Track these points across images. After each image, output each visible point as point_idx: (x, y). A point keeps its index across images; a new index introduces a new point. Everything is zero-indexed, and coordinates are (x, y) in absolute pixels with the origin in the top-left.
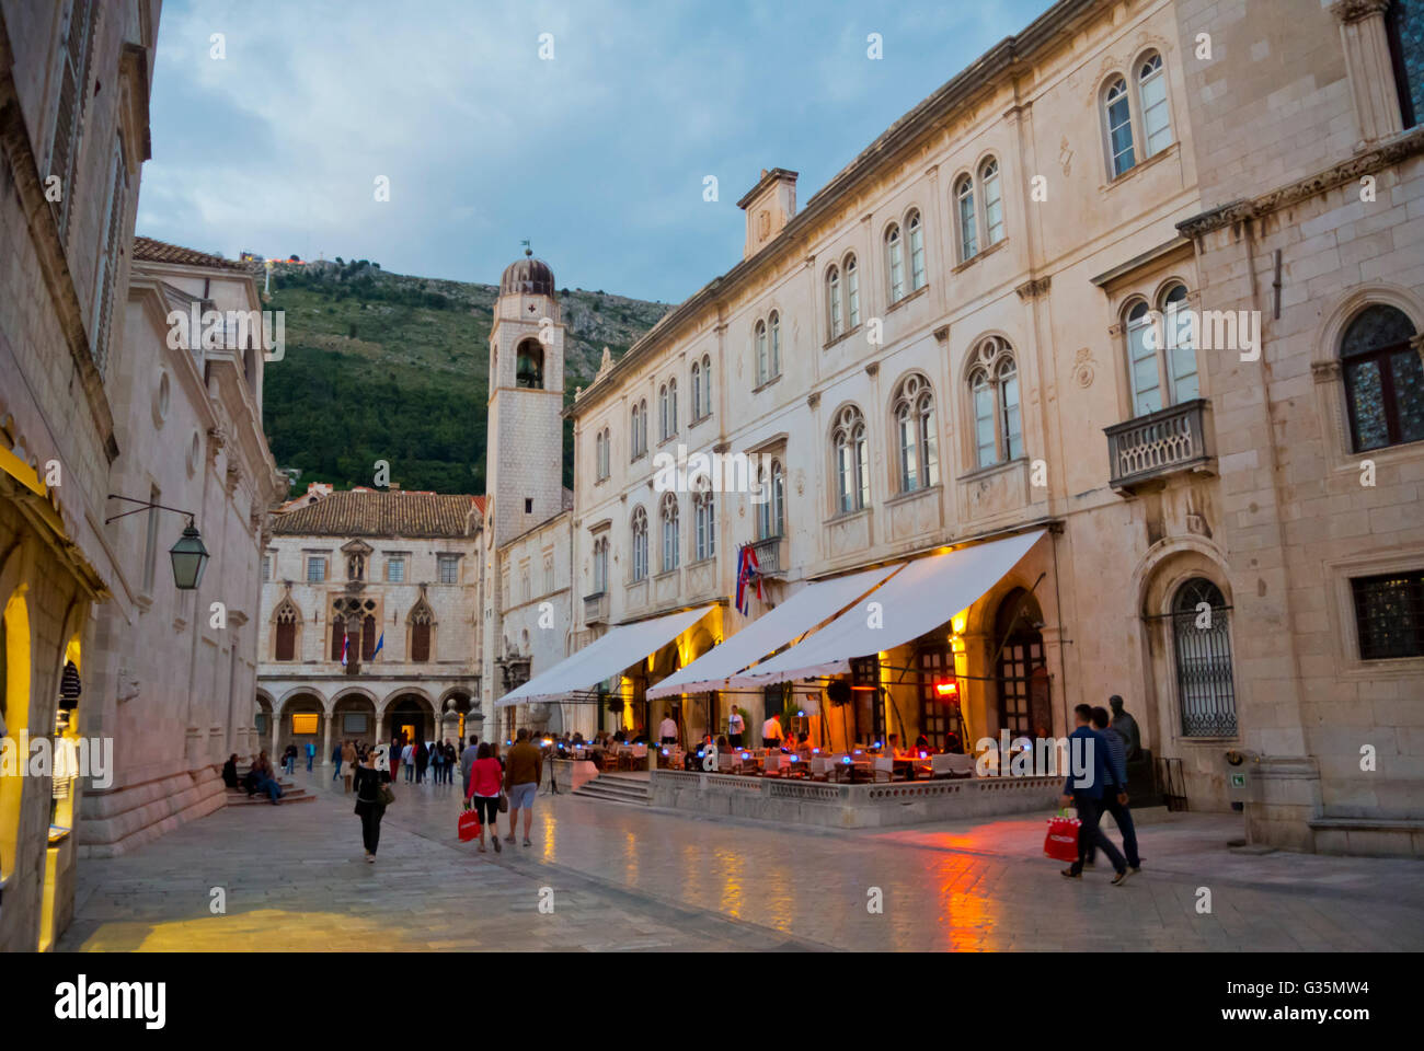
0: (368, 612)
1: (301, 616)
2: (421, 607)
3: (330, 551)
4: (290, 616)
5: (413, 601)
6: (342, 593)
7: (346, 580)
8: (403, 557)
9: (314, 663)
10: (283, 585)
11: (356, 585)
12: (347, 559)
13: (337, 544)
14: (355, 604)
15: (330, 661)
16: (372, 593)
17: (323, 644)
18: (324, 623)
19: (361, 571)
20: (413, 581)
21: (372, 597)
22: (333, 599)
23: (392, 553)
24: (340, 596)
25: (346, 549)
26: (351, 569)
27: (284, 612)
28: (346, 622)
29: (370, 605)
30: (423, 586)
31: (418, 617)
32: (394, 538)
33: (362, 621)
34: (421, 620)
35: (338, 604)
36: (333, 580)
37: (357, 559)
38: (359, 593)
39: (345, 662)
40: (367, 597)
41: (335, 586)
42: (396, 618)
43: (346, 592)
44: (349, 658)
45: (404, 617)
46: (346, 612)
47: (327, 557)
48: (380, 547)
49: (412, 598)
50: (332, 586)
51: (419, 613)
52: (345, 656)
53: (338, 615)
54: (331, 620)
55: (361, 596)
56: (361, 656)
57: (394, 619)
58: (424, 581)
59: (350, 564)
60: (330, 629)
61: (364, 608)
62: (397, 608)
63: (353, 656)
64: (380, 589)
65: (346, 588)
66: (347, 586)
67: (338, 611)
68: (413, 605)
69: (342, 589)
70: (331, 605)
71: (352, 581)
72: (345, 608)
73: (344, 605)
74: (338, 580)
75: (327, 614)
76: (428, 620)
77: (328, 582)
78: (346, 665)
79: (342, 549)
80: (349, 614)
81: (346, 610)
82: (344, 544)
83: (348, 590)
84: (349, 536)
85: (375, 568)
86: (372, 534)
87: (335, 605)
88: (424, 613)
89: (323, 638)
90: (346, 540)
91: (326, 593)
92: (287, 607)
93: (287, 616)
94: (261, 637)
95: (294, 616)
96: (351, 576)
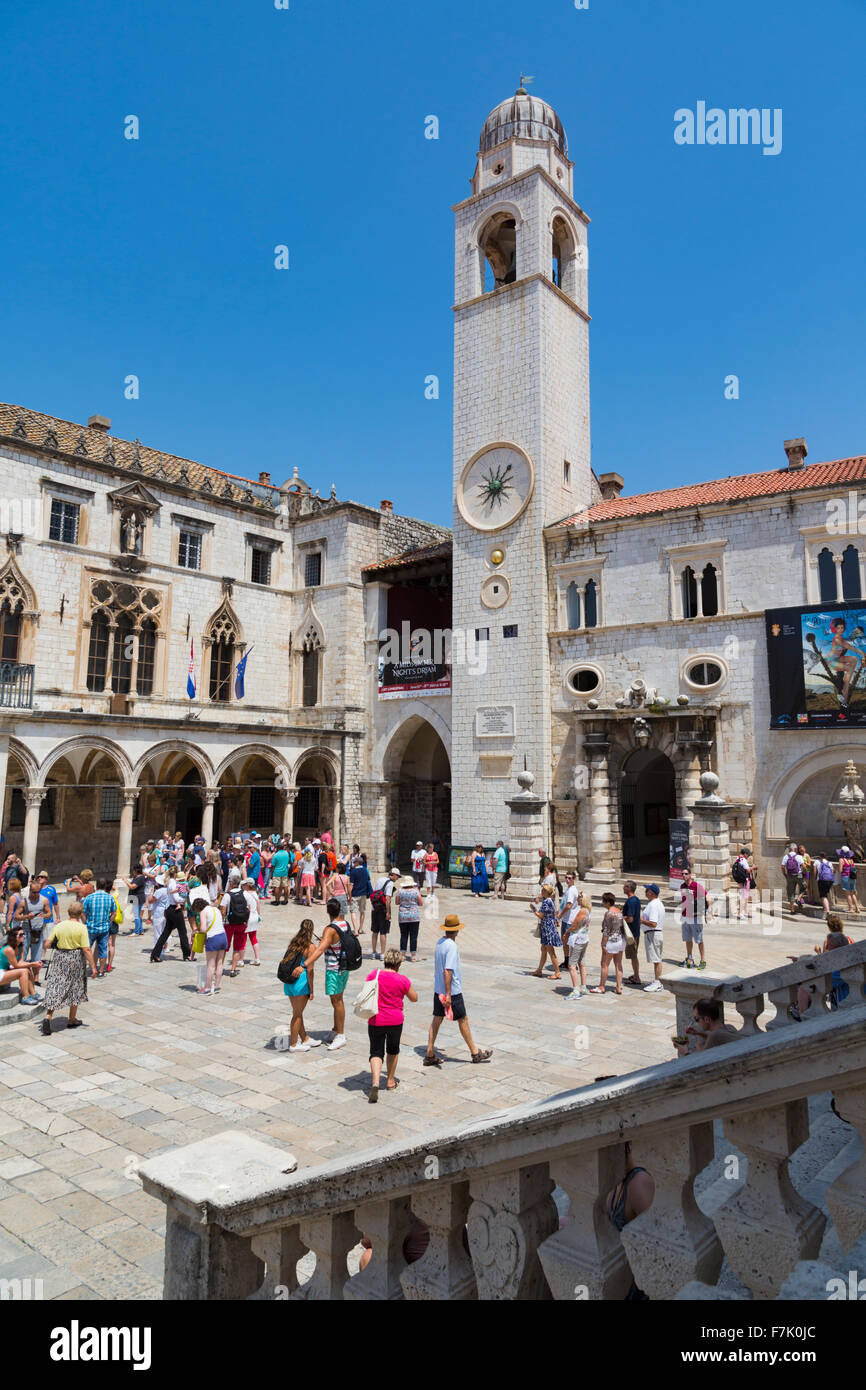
0: (148, 612)
1: (35, 605)
2: (224, 617)
3: (90, 494)
4: (13, 601)
5: (212, 605)
6: (107, 572)
7: (116, 551)
8: (203, 532)
9: (57, 693)
10: (4, 541)
11: (132, 559)
12: (117, 514)
13: (102, 488)
14: (129, 594)
15: (86, 691)
17: (74, 658)
18: (75, 622)
19: (139, 540)
20: (214, 573)
21: (154, 587)
22: (91, 580)
23: (187, 520)
24: (108, 578)
25: (119, 496)
26: (124, 533)
27: (2, 590)
28: (113, 624)
29: (152, 600)
30: (228, 583)
31: (219, 632)
32: (191, 495)
33: (138, 627)
34: (223, 637)
35: (100, 591)
36: (92, 546)
37: (134, 517)
38: (134, 578)
39: (108, 692)
40: (147, 586)
41: (98, 559)
42: (188, 628)
43: (113, 573)
44: (114, 689)
45: (201, 629)
46: (113, 606)
47: (85, 506)
48: (169, 506)
49: (212, 599)
50: (92, 558)
51: (219, 626)
52: (109, 684)
53: (100, 611)
54: (88, 618)
55: (138, 584)
56: (133, 687)
57: (186, 629)
58: (231, 576)
59: (122, 525)
60: (87, 633)
61: (142, 604)
62: (191, 612)
63: (122, 687)
64: (167, 577)
65: (114, 564)
66: (117, 562)
67: (101, 604)
68: (214, 611)
69: (106, 565)
70: (89, 592)
71: (125, 555)
72: (111, 599)
73: (109, 594)
74: (102, 549)
75: (82, 608)
76: (232, 638)
77: (85, 548)
78: (110, 698)
79: (110, 497)
80: (118, 612)
81: (114, 603)
82: (112, 489)
83: (118, 569)
84: (124, 475)
85: (160, 540)
86: (158, 481)
87: (95, 592)
88: (228, 627)
89: (75, 648)
90: (119, 483)
91: (80, 567)
92: (9, 582)
93: (8, 600)
95: (20, 601)
96: (123, 546)
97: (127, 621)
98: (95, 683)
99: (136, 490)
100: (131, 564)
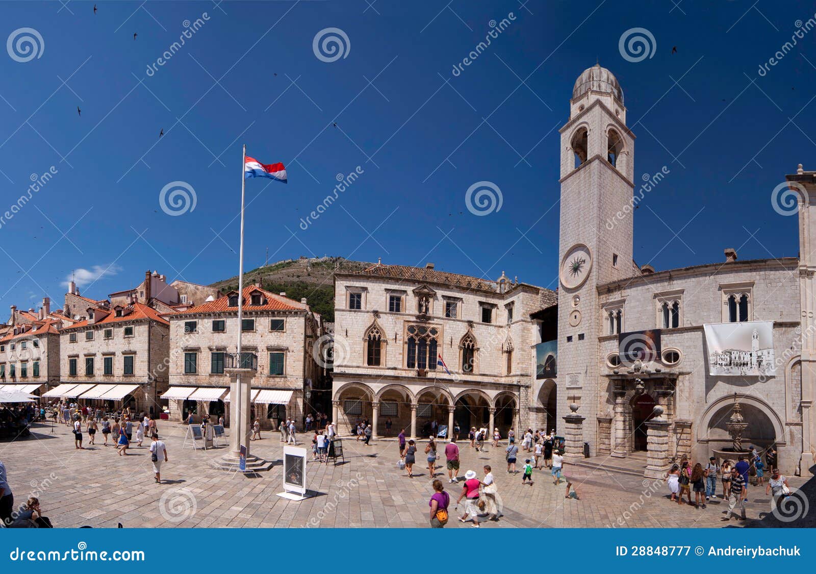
0: (432, 336)
1: (385, 337)
2: (467, 337)
3: (405, 292)
4: (377, 336)
5: (463, 333)
6: (413, 322)
7: (417, 313)
8: (457, 302)
9: (395, 369)
10: (372, 314)
12: (417, 298)
13: (410, 289)
14: (423, 330)
15: (407, 368)
16: (433, 324)
17: (401, 356)
18: (401, 342)
19: (427, 308)
20: (463, 319)
21: (434, 326)
22: (407, 325)
23: (449, 298)
24: (412, 324)
25: (417, 291)
26: (420, 306)
27: (372, 332)
29: (434, 331)
30: (470, 323)
31: (466, 343)
32: (451, 287)
33: (428, 342)
34: (469, 345)
35: (411, 329)
36: (407, 312)
37: (424, 299)
38: (426, 323)
39: (416, 368)
40: (432, 326)
41: (409, 317)
42: (451, 342)
43: (416, 322)
44: (419, 367)
45: (457, 342)
46: (417, 335)
47: (403, 297)
48: (440, 293)
49: (463, 330)
50: (407, 317)
51: (467, 341)
52: (416, 365)
53: (412, 337)
54: (406, 340)
55: (427, 325)
56: (427, 366)
57: (450, 343)
58: (471, 320)
59: (419, 302)
60: (406, 346)
61: (430, 333)
62: (453, 336)
63: (422, 366)
64: (441, 322)
65: (417, 318)
66: (418, 317)
67: (411, 334)
68: (463, 335)
69: (414, 319)
70: (406, 330)
71: (421, 314)
72: (416, 332)
73: (415, 330)
74: (411, 313)
75: (404, 336)
76: (473, 346)
77: (404, 313)
78: (417, 370)
79: (413, 291)
80: (419, 337)
81: (417, 334)
82: (415, 288)
83: (418, 320)
84: (419, 282)
85: (437, 307)
86: (435, 283)
87: (409, 330)
88: (471, 341)
89: (402, 352)
90: (417, 286)
91: (402, 321)
92: (375, 329)
93: (375, 335)
94: (357, 349)
95: (379, 336)
96: (420, 311)
97: (423, 341)
98: (411, 365)
99: (425, 287)
100: (424, 317)
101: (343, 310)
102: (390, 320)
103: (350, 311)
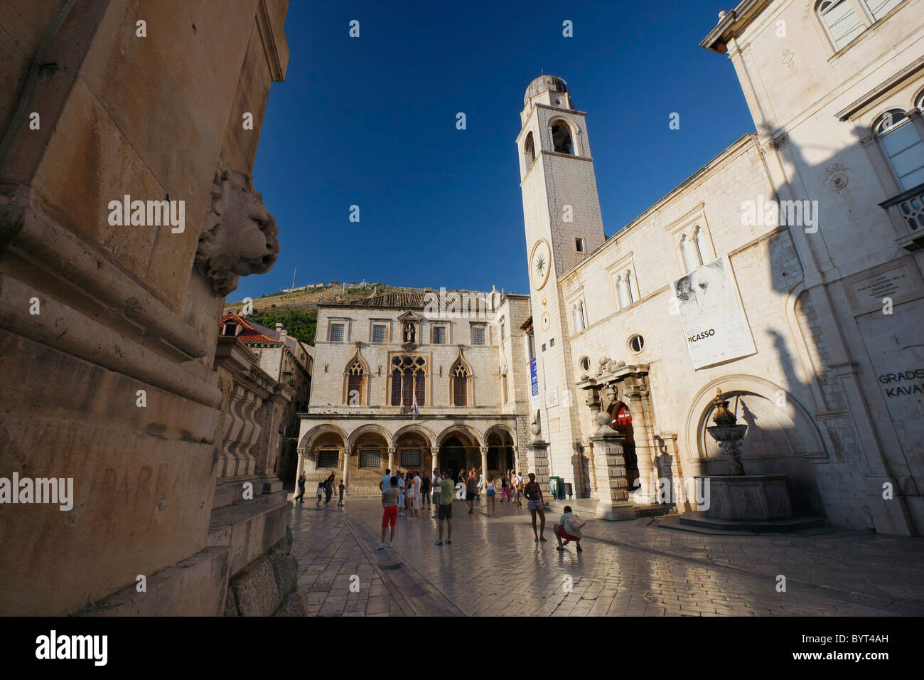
0: (418, 367)
1: (368, 371)
2: (458, 363)
3: (390, 320)
4: (359, 370)
5: (453, 359)
6: (399, 352)
8: (444, 325)
9: (378, 407)
10: (354, 346)
11: (410, 344)
13: (395, 315)
14: (408, 361)
15: (391, 406)
16: (420, 352)
17: (385, 392)
18: (385, 376)
19: (413, 335)
20: (453, 343)
21: (421, 355)
22: (392, 357)
23: (438, 321)
24: (399, 355)
25: (402, 318)
27: (354, 366)
28: (402, 374)
29: (421, 361)
30: (461, 348)
31: (457, 372)
33: (414, 374)
34: (460, 374)
35: (396, 361)
36: (392, 342)
38: (412, 352)
39: (402, 405)
40: (418, 355)
41: (394, 346)
42: (441, 371)
43: (403, 352)
44: (404, 404)
45: (447, 371)
46: (402, 367)
47: (388, 325)
49: (452, 356)
50: (392, 346)
51: (458, 369)
52: (401, 402)
53: (397, 369)
54: (391, 373)
55: (414, 355)
56: (414, 402)
57: (439, 373)
58: (461, 344)
60: (390, 380)
61: (416, 364)
62: (442, 364)
63: (408, 402)
64: (428, 349)
66: (403, 346)
67: (396, 366)
68: (453, 362)
69: (400, 349)
70: (391, 362)
72: (401, 364)
73: (400, 361)
74: (396, 342)
75: (388, 368)
76: (465, 373)
77: (388, 343)
78: (403, 407)
79: (399, 318)
80: (404, 369)
82: (400, 315)
83: (404, 349)
84: (404, 308)
85: (424, 333)
87: (393, 361)
88: (462, 369)
89: (385, 387)
90: (402, 312)
91: (387, 352)
92: (357, 362)
93: (356, 370)
94: (336, 387)
95: (362, 370)
96: (405, 339)
97: (409, 373)
98: (395, 402)
99: (411, 313)
101: (323, 343)
102: (374, 352)
103: (331, 343)
